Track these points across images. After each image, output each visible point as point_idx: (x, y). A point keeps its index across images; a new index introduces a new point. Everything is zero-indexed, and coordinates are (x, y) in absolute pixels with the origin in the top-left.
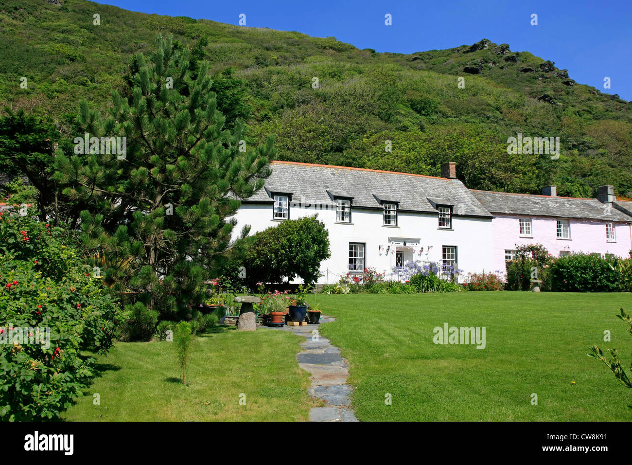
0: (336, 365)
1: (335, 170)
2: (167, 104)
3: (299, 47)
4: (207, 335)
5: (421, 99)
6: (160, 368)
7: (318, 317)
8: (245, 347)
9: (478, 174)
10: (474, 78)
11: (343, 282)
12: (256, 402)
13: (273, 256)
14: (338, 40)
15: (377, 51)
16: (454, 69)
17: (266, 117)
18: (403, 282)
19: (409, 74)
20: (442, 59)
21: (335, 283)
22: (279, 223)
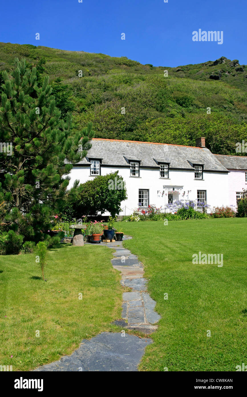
0: (136, 266)
1: (129, 143)
2: (24, 104)
3: (104, 63)
4: (54, 249)
5: (182, 96)
6: (27, 270)
7: (122, 237)
8: (79, 257)
9: (219, 144)
10: (216, 83)
11: (135, 214)
12: (89, 290)
13: (91, 198)
14: (129, 59)
15: (154, 66)
16: (203, 77)
17: (83, 110)
18: (173, 213)
19: (175, 80)
20: (195, 70)
21: (130, 215)
22: (95, 178)
